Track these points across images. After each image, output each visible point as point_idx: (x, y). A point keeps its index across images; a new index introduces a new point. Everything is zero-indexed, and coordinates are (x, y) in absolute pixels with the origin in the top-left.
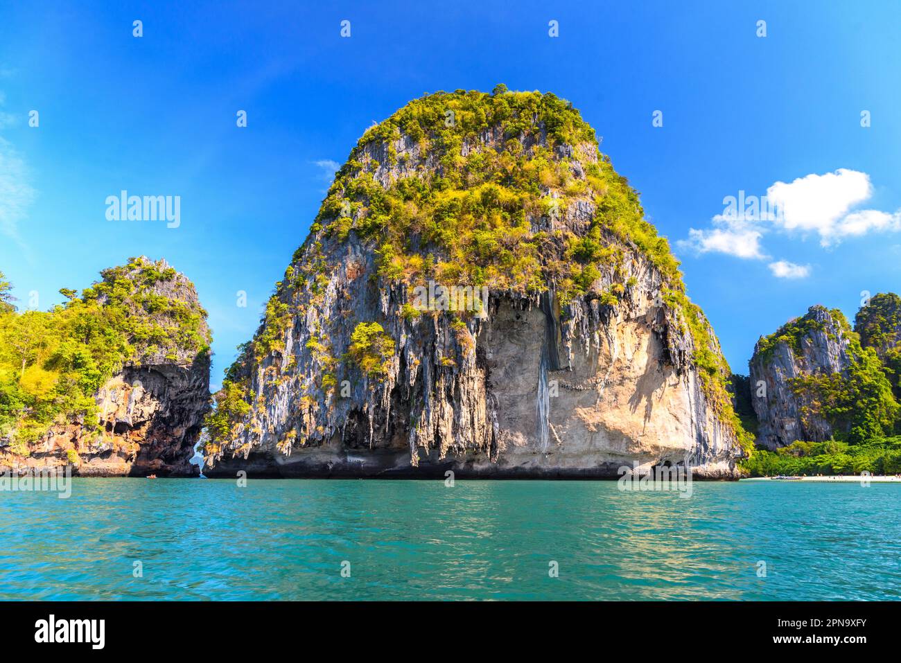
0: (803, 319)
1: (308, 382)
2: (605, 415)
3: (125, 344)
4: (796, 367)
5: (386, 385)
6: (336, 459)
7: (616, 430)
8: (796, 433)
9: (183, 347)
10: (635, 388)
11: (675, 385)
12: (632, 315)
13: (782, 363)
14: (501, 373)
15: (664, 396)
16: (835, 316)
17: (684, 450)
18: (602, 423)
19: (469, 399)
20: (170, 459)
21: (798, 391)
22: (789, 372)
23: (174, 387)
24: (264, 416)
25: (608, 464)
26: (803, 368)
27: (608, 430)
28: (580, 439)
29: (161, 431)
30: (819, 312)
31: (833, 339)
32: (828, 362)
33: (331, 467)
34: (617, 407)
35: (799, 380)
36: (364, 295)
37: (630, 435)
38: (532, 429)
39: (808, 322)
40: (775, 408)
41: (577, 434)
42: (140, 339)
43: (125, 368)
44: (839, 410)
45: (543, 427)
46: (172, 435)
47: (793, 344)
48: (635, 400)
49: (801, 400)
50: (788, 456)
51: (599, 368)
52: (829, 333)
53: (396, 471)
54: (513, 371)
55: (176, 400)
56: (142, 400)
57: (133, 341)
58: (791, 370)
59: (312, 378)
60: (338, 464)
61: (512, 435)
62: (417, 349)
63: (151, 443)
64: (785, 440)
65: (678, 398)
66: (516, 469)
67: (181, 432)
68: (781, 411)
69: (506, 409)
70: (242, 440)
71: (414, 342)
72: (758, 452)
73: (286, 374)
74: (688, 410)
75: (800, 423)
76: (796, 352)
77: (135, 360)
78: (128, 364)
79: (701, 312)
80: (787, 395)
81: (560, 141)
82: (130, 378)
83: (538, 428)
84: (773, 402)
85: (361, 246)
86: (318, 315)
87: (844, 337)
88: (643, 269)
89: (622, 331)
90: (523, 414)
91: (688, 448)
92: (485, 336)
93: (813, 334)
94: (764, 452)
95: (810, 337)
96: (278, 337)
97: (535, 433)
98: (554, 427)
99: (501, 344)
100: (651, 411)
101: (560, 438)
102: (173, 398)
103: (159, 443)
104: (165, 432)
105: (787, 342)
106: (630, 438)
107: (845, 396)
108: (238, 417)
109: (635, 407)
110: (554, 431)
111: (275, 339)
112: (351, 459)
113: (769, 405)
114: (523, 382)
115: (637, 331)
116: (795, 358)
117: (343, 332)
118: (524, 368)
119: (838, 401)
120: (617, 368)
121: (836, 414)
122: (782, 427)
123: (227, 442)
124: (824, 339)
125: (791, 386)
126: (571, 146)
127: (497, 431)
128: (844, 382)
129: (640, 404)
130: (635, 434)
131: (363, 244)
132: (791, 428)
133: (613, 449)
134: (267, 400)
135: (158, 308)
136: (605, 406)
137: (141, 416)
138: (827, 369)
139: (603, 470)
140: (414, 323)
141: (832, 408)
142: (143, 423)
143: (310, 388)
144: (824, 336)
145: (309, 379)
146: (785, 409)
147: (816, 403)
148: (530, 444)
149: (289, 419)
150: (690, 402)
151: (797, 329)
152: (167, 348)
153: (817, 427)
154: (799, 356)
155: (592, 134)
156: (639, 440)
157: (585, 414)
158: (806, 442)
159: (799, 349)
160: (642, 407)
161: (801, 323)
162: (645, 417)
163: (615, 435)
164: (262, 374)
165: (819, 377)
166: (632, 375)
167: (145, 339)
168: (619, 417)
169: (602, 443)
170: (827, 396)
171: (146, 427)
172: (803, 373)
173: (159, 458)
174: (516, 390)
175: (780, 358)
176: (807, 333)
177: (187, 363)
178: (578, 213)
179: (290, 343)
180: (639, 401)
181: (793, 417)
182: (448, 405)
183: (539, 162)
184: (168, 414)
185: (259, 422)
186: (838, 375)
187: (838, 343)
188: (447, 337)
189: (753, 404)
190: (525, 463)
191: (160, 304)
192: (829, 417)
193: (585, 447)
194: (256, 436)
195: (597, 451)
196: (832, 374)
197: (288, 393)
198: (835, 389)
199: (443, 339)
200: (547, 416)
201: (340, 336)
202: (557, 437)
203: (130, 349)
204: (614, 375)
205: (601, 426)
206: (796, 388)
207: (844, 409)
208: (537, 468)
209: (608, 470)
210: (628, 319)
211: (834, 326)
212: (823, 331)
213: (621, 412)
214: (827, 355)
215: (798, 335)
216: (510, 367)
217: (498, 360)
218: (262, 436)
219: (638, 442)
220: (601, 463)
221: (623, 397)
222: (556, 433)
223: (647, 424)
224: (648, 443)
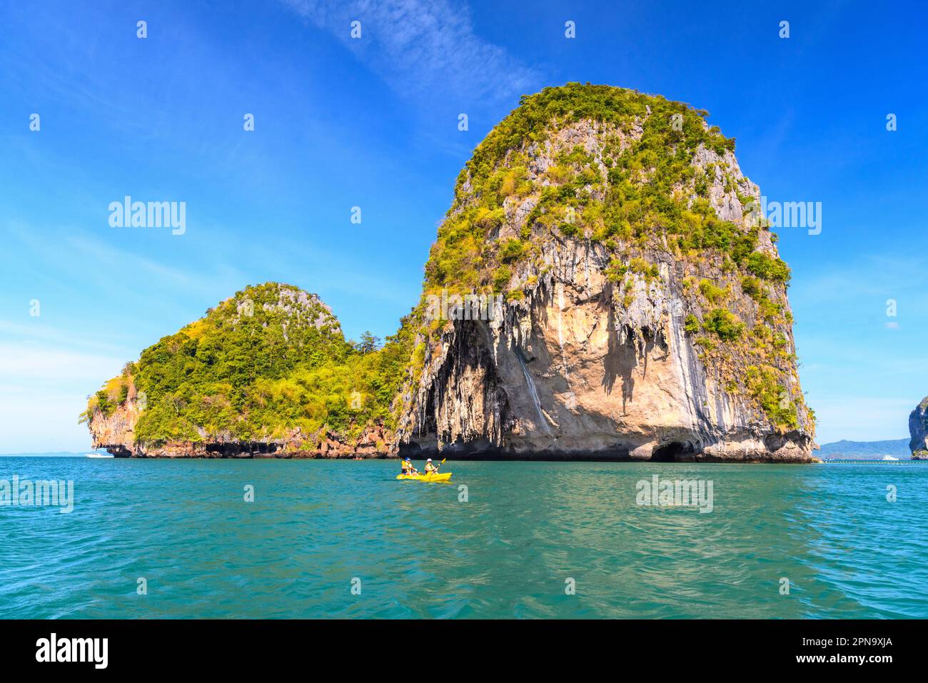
7: (594, 412)
17: (684, 428)
27: (588, 413)
34: (590, 389)
37: (610, 416)
38: (535, 416)
48: (608, 381)
51: (552, 356)
61: (525, 421)
65: (670, 372)
91: (689, 426)
98: (547, 413)
100: (632, 389)
109: (610, 388)
110: (548, 416)
120: (570, 352)
127: (496, 419)
129: (615, 385)
156: (622, 420)
157: (565, 398)
160: (617, 386)
162: (624, 396)
163: (597, 418)
166: (593, 357)
168: (596, 399)
180: (613, 379)
202: (552, 421)
204: (572, 359)
205: (581, 409)
210: (579, 302)
213: (596, 394)
219: (621, 422)
220: (612, 445)
221: (593, 379)
222: (549, 418)
223: (628, 404)
224: (633, 424)
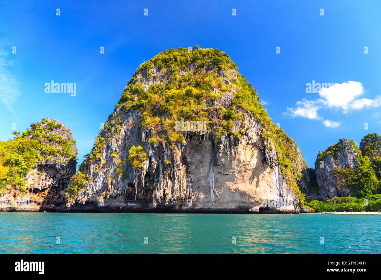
0: (338, 144)
1: (111, 171)
2: (238, 185)
3: (38, 155)
4: (334, 165)
5: (143, 172)
6: (123, 205)
7: (243, 192)
8: (335, 193)
9: (64, 156)
10: (251, 173)
11: (270, 172)
12: (250, 142)
13: (329, 163)
14: (194, 167)
15: (265, 177)
16: (351, 143)
18: (237, 189)
19: (178, 178)
20: (58, 204)
21: (335, 175)
22: (331, 167)
23: (60, 173)
24: (92, 186)
25: (241, 207)
26: (338, 165)
27: (240, 192)
28: (228, 196)
29: (54, 192)
30: (344, 141)
31: (350, 153)
32: (348, 162)
33: (121, 208)
34: (244, 182)
35: (336, 170)
36: (136, 134)
37: (250, 194)
38: (207, 191)
39: (339, 146)
40: (326, 183)
41: (226, 193)
42: (45, 153)
43: (38, 165)
44: (353, 183)
45: (212, 190)
46: (59, 194)
47: (333, 155)
48: (251, 179)
49: (337, 179)
50: (331, 203)
52: (348, 150)
53: (149, 209)
54: (199, 166)
55: (61, 179)
56: (46, 179)
57: (42, 153)
58: (332, 166)
59: (113, 169)
60: (124, 207)
61: (198, 194)
62: (156, 157)
63: (49, 198)
64: (330, 196)
65: (271, 178)
66: (201, 209)
67: (63, 193)
68: (328, 184)
69: (196, 183)
70: (83, 196)
71: (155, 154)
72: (319, 202)
73: (102, 167)
74: (275, 183)
75: (337, 189)
76: (334, 158)
77: (42, 162)
78: (40, 164)
79: (294, 141)
80: (331, 177)
81: (220, 69)
82: (41, 170)
83: (210, 191)
84: (325, 180)
85: (135, 113)
86: (117, 142)
87: (354, 152)
88: (254, 123)
89: (245, 149)
90: (203, 185)
92: (187, 151)
93: (341, 150)
94: (321, 202)
95: (340, 152)
96: (100, 152)
97: (208, 193)
98: (217, 191)
99: (194, 155)
100: (259, 183)
101: (219, 195)
102: (59, 178)
103: (53, 197)
104: (56, 192)
105: (330, 154)
106: (249, 195)
107: (355, 177)
108: (82, 186)
109: (252, 182)
110: (216, 192)
111: (99, 153)
112: (130, 204)
113: (323, 181)
114: (203, 171)
115: (252, 149)
116: (334, 161)
117: (126, 150)
118: (203, 165)
119: (352, 179)
120: (243, 165)
121: (352, 185)
122: (329, 191)
123: (76, 197)
124: (346, 153)
125: (332, 173)
126: (224, 71)
127: (191, 192)
128: (355, 171)
129: (254, 181)
130: (252, 193)
131: (136, 112)
132: (333, 191)
133: (242, 200)
134: (94, 179)
135: (53, 140)
136: (238, 181)
137: (45, 186)
138: (348, 166)
139: (239, 209)
140: (155, 146)
141: (350, 182)
142: (46, 189)
143: (112, 174)
144: (346, 152)
145: (111, 170)
146: (330, 183)
147: (343, 180)
148: (206, 198)
149: (103, 187)
150: (276, 180)
151: (335, 149)
152: (56, 157)
153: (344, 191)
154: (336, 160)
155: (235, 66)
156: (254, 196)
157: (230, 185)
158: (339, 197)
159: (335, 157)
160: (255, 182)
161: (336, 146)
162: (256, 186)
163: (243, 194)
164: (92, 168)
165: (344, 169)
166: (250, 168)
167: (47, 153)
168: (245, 186)
169: (237, 197)
170: (348, 177)
171: (48, 191)
172: (338, 167)
173: (53, 204)
174: (200, 174)
175: (327, 161)
176: (339, 150)
177: (65, 163)
178: (226, 99)
179: (104, 154)
180: (253, 179)
181: (333, 186)
182: (170, 181)
183: (210, 78)
184: (57, 185)
185: (90, 188)
186: (352, 168)
187: (352, 155)
188: (169, 152)
189: (317, 181)
190: (204, 206)
191: (54, 138)
192: (349, 186)
193: (231, 199)
194: (89, 194)
195: (235, 201)
196: (350, 168)
197: (103, 176)
198: (351, 174)
199: (167, 152)
200: (213, 185)
201: (125, 151)
202: (218, 195)
203: (41, 157)
204: (242, 168)
205: (237, 190)
206: (335, 174)
207: (355, 183)
208: (210, 208)
209: (241, 209)
210: (248, 144)
211: (350, 147)
212: (346, 149)
213: (245, 184)
214: (348, 160)
215: (335, 151)
216: (197, 164)
217: (192, 161)
218: (91, 194)
219: (253, 197)
220: (238, 206)
221: (246, 177)
222: (217, 193)
223: (257, 189)
224: (257, 198)
